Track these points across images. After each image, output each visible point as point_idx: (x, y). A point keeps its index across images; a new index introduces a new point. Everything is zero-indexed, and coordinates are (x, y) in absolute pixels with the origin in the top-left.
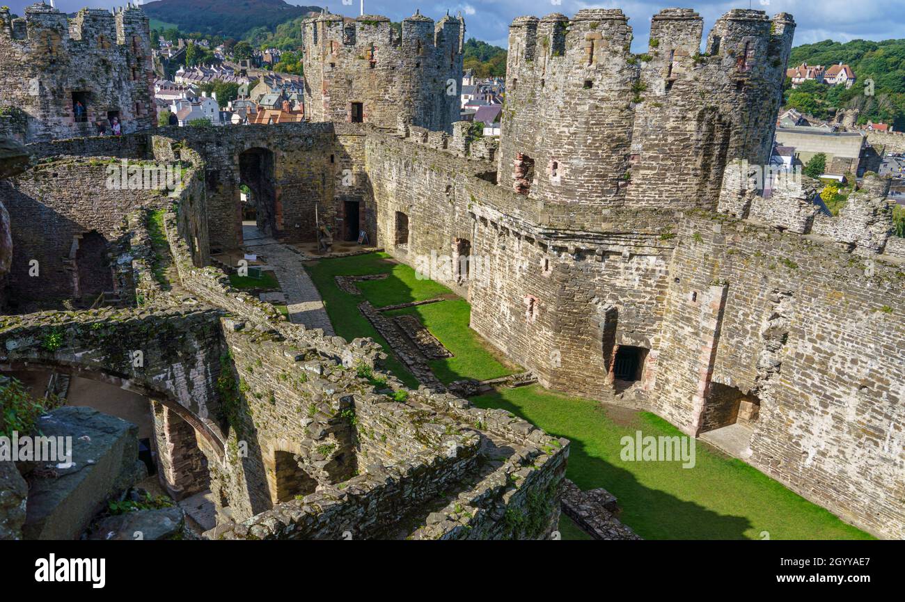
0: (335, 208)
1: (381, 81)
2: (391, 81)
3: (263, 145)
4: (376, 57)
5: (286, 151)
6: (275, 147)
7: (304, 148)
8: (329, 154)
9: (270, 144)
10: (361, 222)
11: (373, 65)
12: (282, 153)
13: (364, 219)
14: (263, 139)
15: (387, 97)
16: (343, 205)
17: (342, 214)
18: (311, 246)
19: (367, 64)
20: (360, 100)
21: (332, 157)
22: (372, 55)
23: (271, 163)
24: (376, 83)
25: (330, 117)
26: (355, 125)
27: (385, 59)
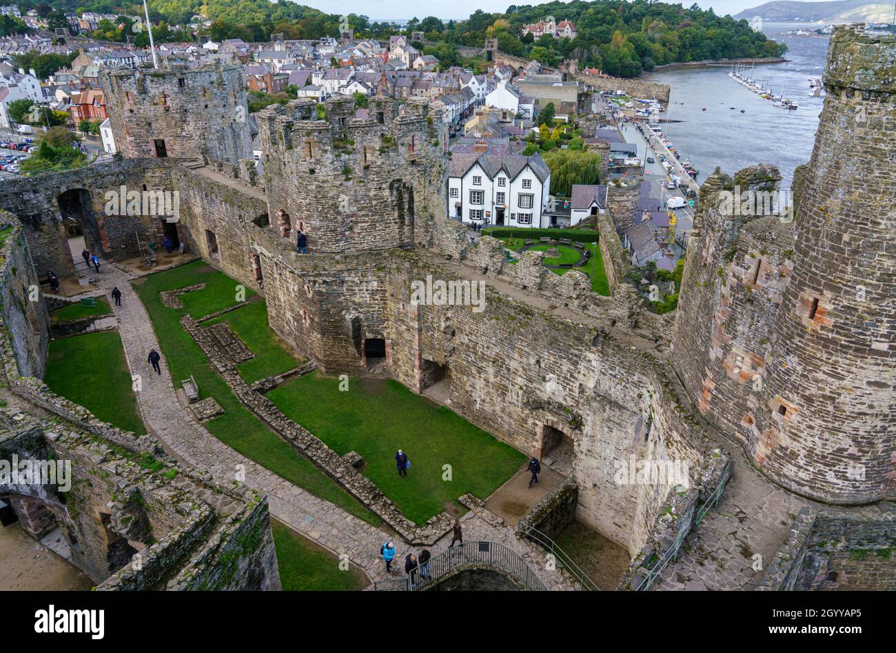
0: (154, 226)
1: (176, 122)
2: (185, 121)
3: (79, 186)
4: (169, 103)
5: (100, 188)
6: (90, 187)
7: (117, 183)
8: (141, 185)
9: (85, 185)
10: (180, 235)
11: (167, 110)
12: (97, 191)
13: (181, 233)
14: (78, 182)
15: (184, 134)
16: (161, 223)
17: (162, 231)
18: (137, 261)
19: (161, 109)
20: (161, 137)
21: (145, 186)
22: (165, 102)
23: (90, 199)
24: (173, 123)
25: (136, 153)
26: (160, 159)
27: (177, 104)
